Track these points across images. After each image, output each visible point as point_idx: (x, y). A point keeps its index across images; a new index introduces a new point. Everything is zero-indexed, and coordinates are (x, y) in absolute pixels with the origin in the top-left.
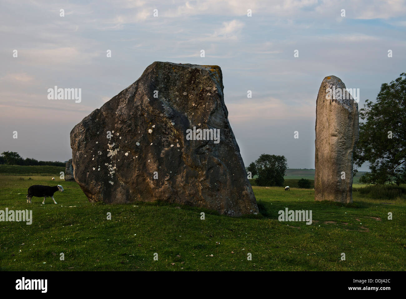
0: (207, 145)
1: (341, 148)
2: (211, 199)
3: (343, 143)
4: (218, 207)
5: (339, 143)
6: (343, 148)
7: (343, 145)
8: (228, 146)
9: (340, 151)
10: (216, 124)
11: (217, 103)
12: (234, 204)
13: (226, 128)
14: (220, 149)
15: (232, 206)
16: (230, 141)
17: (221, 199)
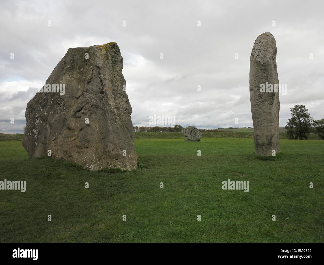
0: (82, 110)
1: (257, 101)
2: (79, 155)
3: (259, 96)
4: (83, 162)
5: (255, 97)
6: (260, 102)
7: (260, 98)
8: (102, 109)
9: (257, 105)
10: (94, 92)
11: (93, 73)
12: (96, 160)
13: (102, 93)
14: (96, 112)
15: (95, 162)
16: (104, 105)
17: (87, 155)
